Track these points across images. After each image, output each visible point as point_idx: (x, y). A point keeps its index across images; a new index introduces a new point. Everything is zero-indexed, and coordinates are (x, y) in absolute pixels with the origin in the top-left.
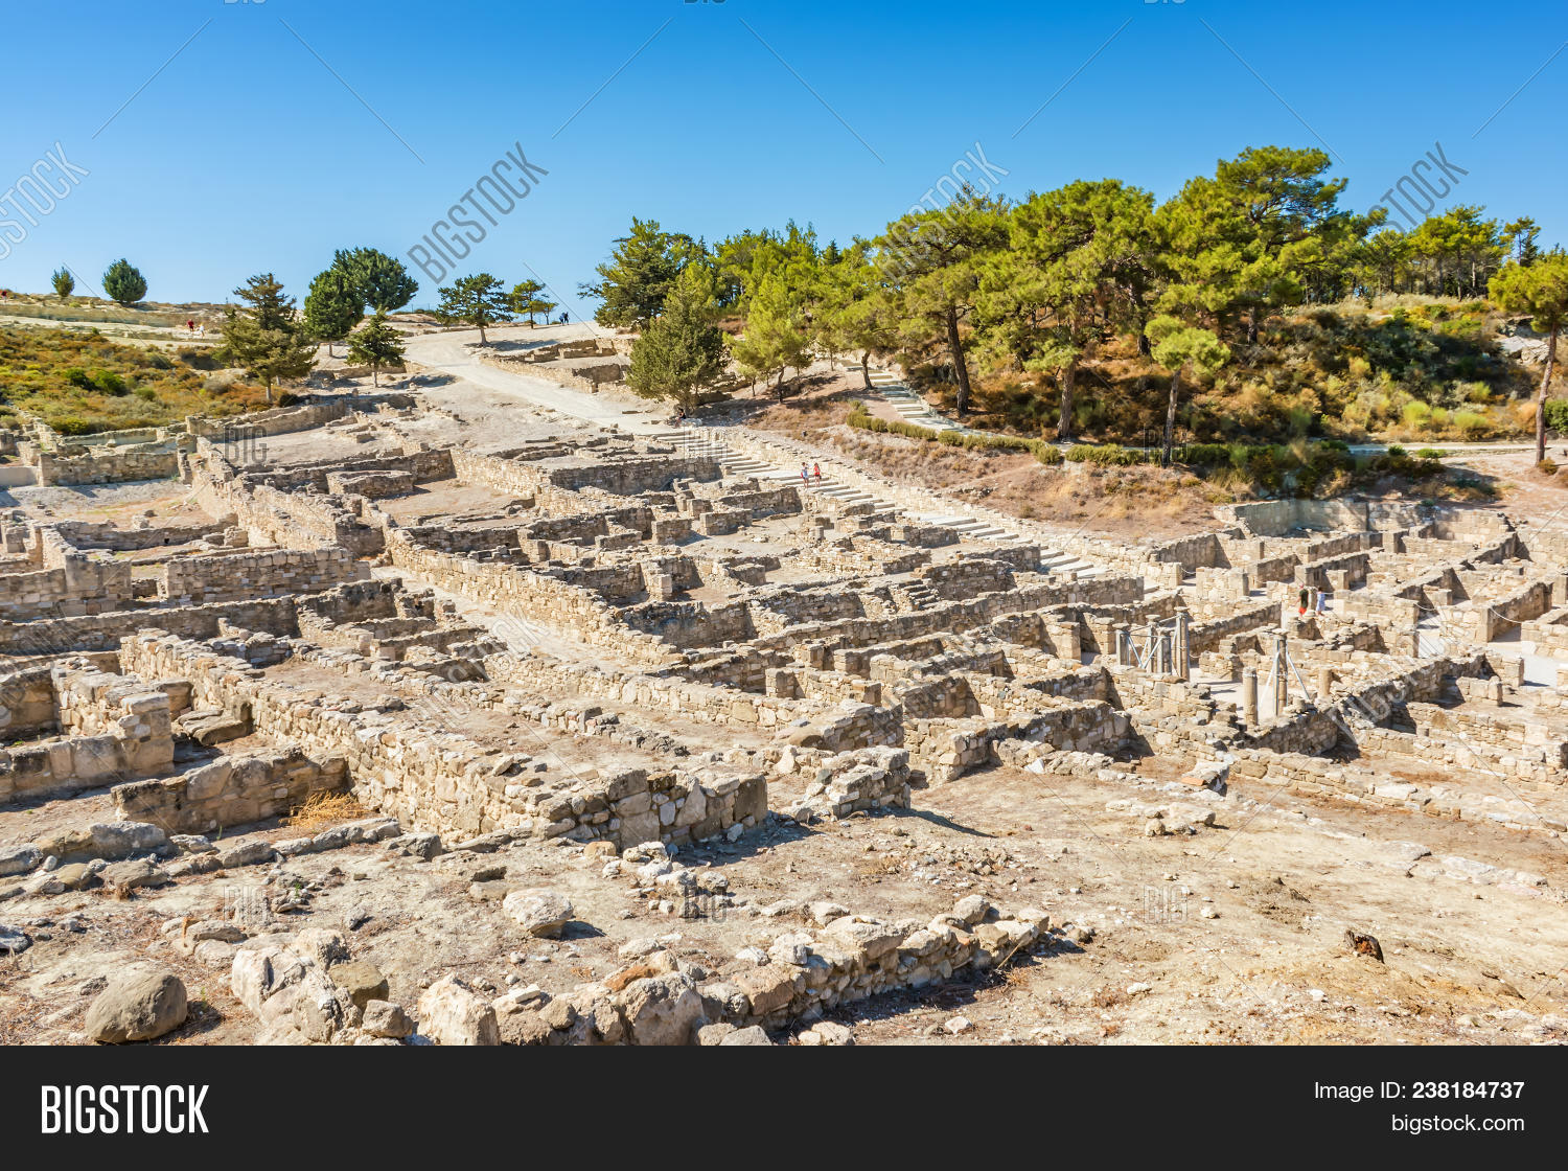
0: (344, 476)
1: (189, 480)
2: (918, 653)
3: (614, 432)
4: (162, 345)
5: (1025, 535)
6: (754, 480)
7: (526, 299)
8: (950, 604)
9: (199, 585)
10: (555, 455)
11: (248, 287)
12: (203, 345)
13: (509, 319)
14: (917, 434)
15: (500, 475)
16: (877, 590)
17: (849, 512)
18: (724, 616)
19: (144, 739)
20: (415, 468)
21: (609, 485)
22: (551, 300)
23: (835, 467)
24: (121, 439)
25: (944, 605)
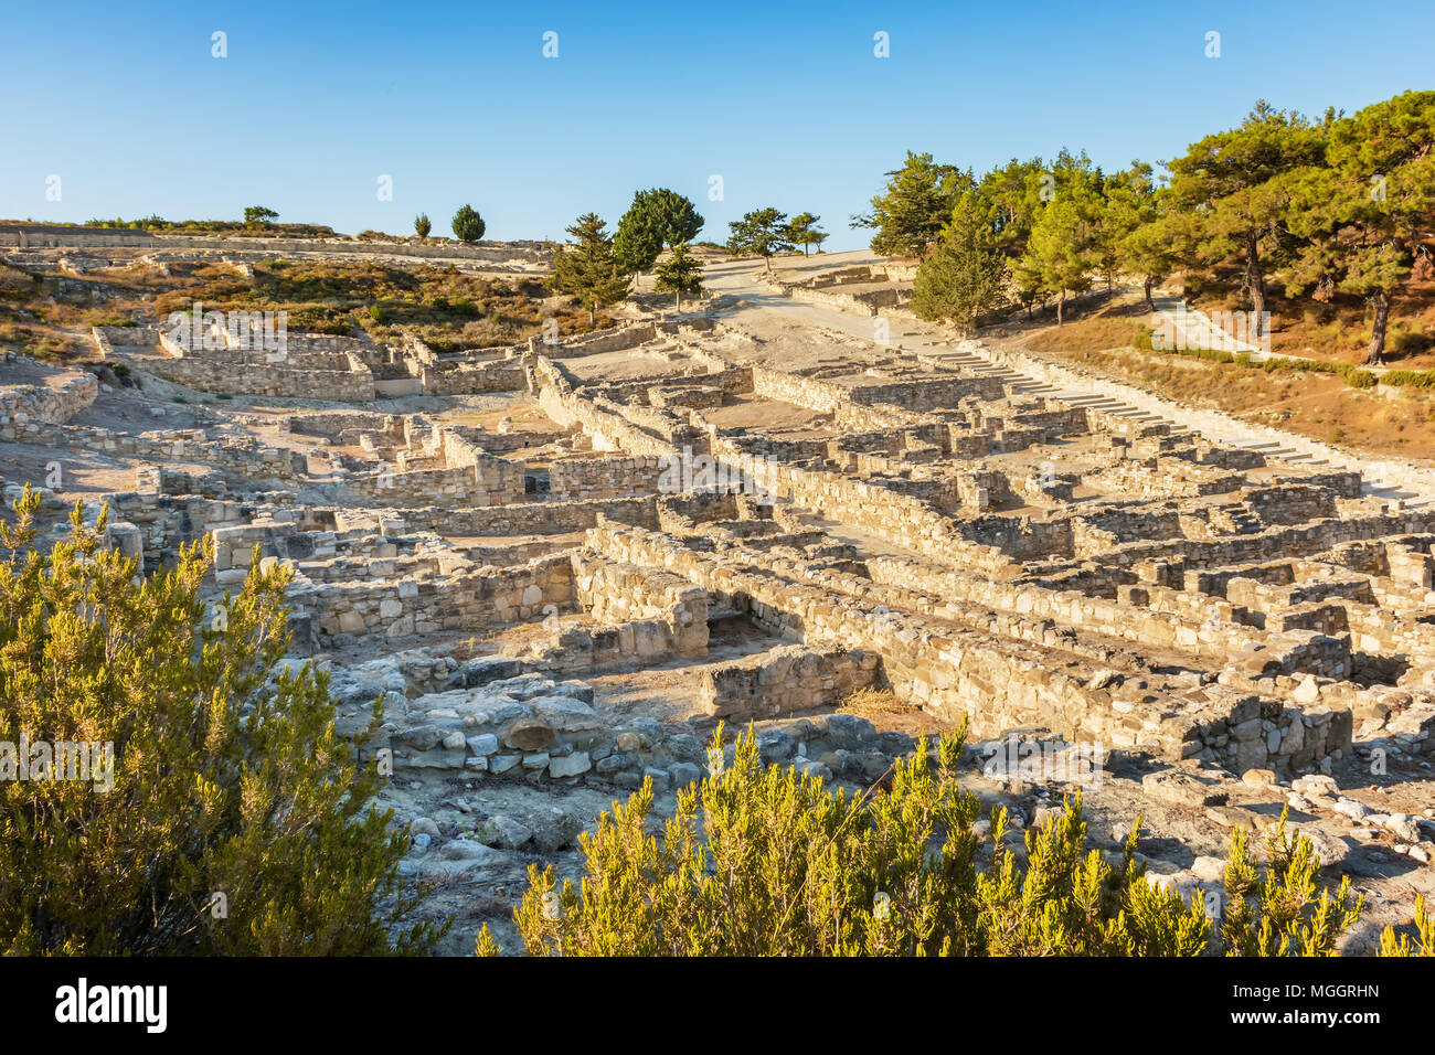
0: (665, 390)
1: (537, 391)
2: (1269, 577)
3: (898, 352)
4: (503, 276)
5: (1339, 461)
6: (1041, 400)
7: (803, 231)
8: (1282, 529)
9: (576, 482)
10: (848, 373)
11: (578, 226)
12: (535, 276)
13: (791, 249)
14: (1210, 355)
15: (800, 392)
16: (1198, 511)
17: (1146, 433)
18: (1049, 531)
19: (688, 625)
20: (722, 384)
21: (902, 401)
22: (823, 232)
23: (1124, 388)
24: (479, 357)
25: (1275, 530)
